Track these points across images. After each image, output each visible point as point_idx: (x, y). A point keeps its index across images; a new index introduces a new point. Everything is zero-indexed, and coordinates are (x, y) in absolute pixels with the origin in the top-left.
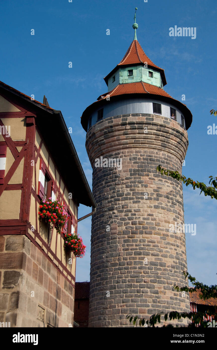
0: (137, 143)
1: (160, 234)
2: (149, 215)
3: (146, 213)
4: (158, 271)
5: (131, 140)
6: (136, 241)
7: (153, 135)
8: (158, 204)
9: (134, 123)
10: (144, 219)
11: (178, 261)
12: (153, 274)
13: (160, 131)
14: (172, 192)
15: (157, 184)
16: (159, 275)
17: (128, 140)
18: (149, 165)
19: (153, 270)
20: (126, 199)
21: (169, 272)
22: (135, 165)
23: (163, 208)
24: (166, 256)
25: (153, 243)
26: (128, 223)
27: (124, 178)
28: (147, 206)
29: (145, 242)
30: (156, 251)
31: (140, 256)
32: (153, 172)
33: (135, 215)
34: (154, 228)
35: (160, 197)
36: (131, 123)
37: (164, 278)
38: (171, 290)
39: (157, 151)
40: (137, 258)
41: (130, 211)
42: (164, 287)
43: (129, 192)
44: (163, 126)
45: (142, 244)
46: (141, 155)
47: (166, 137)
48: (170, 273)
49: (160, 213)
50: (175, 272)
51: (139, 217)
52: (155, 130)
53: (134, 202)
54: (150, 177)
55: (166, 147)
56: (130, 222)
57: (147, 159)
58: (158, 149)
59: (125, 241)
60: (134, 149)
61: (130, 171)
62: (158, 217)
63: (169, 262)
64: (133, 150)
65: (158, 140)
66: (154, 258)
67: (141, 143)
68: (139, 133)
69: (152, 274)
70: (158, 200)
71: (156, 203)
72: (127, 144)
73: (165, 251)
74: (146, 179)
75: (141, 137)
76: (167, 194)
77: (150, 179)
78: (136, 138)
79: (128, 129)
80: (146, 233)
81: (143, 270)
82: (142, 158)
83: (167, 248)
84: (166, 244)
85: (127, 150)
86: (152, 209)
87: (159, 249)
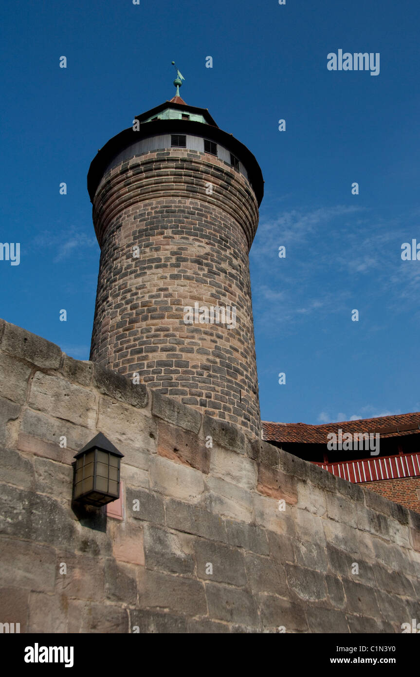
0: (145, 193)
1: (178, 316)
2: (161, 290)
3: (156, 288)
4: (173, 375)
5: (136, 190)
6: (135, 334)
7: (171, 175)
8: (179, 272)
9: (138, 165)
10: (152, 297)
11: (218, 360)
12: (161, 380)
13: (182, 168)
14: (209, 255)
15: (178, 243)
16: (173, 381)
17: (131, 192)
18: (165, 219)
19: (163, 374)
20: (126, 275)
21: (195, 375)
22: (142, 223)
23: (188, 278)
24: (191, 351)
25: (164, 331)
26: (126, 309)
27: (125, 247)
28: (158, 277)
29: (150, 332)
30: (169, 343)
31: (140, 355)
32: (171, 228)
33: (136, 294)
34: (167, 309)
35: (183, 261)
36: (134, 165)
37: (183, 386)
38: (198, 404)
39: (180, 199)
40: (134, 359)
41: (130, 291)
42: (182, 399)
43: (131, 263)
44: (188, 161)
45: (145, 335)
46: (152, 209)
47: (193, 177)
48: (198, 377)
49: (182, 286)
50: (210, 376)
51: (142, 295)
52: (173, 168)
53: (136, 277)
54: (165, 235)
55: (197, 192)
56: (129, 306)
57: (162, 212)
58: (181, 196)
59: (118, 338)
60: (141, 202)
61: (134, 233)
62: (177, 291)
63: (197, 360)
64: (141, 204)
65: (179, 182)
66: (165, 354)
67: (152, 192)
68: (147, 178)
69: (159, 380)
70: (178, 266)
71: (175, 271)
72: (131, 198)
73: (188, 343)
74: (159, 239)
75: (150, 182)
76: (198, 257)
77: (165, 238)
78: (143, 186)
79: (131, 177)
80: (153, 318)
81: (143, 377)
82: (153, 211)
83: (193, 337)
84: (192, 332)
85: (130, 208)
86: (166, 281)
87: (176, 339)
